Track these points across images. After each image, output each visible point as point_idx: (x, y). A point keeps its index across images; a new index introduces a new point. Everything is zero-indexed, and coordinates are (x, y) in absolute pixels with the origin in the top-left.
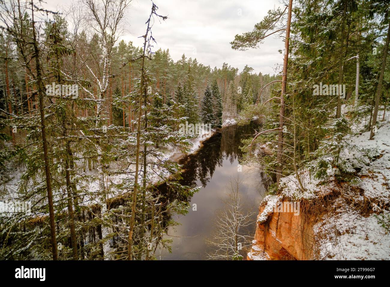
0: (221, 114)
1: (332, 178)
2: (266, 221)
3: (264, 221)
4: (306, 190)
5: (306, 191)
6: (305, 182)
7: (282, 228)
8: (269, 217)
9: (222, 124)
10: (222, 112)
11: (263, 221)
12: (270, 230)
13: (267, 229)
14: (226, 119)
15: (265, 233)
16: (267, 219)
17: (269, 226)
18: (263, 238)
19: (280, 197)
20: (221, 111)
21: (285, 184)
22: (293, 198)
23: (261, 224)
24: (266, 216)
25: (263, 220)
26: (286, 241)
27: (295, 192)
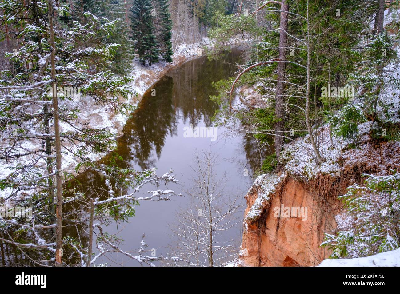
0: (169, 36)
1: (367, 138)
2: (261, 217)
3: (257, 217)
4: (324, 160)
5: (325, 162)
6: (324, 147)
7: (286, 226)
8: (264, 210)
9: (171, 54)
10: (172, 31)
11: (254, 217)
12: (267, 231)
13: (261, 230)
14: (180, 44)
15: (259, 237)
16: (261, 214)
17: (265, 225)
18: (257, 246)
19: (283, 175)
20: (168, 29)
21: (289, 154)
22: (304, 175)
23: (252, 223)
24: (260, 209)
25: (255, 215)
26: (293, 245)
27: (307, 164)
